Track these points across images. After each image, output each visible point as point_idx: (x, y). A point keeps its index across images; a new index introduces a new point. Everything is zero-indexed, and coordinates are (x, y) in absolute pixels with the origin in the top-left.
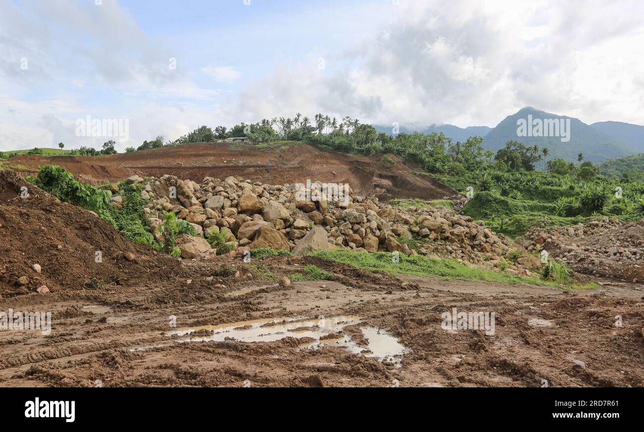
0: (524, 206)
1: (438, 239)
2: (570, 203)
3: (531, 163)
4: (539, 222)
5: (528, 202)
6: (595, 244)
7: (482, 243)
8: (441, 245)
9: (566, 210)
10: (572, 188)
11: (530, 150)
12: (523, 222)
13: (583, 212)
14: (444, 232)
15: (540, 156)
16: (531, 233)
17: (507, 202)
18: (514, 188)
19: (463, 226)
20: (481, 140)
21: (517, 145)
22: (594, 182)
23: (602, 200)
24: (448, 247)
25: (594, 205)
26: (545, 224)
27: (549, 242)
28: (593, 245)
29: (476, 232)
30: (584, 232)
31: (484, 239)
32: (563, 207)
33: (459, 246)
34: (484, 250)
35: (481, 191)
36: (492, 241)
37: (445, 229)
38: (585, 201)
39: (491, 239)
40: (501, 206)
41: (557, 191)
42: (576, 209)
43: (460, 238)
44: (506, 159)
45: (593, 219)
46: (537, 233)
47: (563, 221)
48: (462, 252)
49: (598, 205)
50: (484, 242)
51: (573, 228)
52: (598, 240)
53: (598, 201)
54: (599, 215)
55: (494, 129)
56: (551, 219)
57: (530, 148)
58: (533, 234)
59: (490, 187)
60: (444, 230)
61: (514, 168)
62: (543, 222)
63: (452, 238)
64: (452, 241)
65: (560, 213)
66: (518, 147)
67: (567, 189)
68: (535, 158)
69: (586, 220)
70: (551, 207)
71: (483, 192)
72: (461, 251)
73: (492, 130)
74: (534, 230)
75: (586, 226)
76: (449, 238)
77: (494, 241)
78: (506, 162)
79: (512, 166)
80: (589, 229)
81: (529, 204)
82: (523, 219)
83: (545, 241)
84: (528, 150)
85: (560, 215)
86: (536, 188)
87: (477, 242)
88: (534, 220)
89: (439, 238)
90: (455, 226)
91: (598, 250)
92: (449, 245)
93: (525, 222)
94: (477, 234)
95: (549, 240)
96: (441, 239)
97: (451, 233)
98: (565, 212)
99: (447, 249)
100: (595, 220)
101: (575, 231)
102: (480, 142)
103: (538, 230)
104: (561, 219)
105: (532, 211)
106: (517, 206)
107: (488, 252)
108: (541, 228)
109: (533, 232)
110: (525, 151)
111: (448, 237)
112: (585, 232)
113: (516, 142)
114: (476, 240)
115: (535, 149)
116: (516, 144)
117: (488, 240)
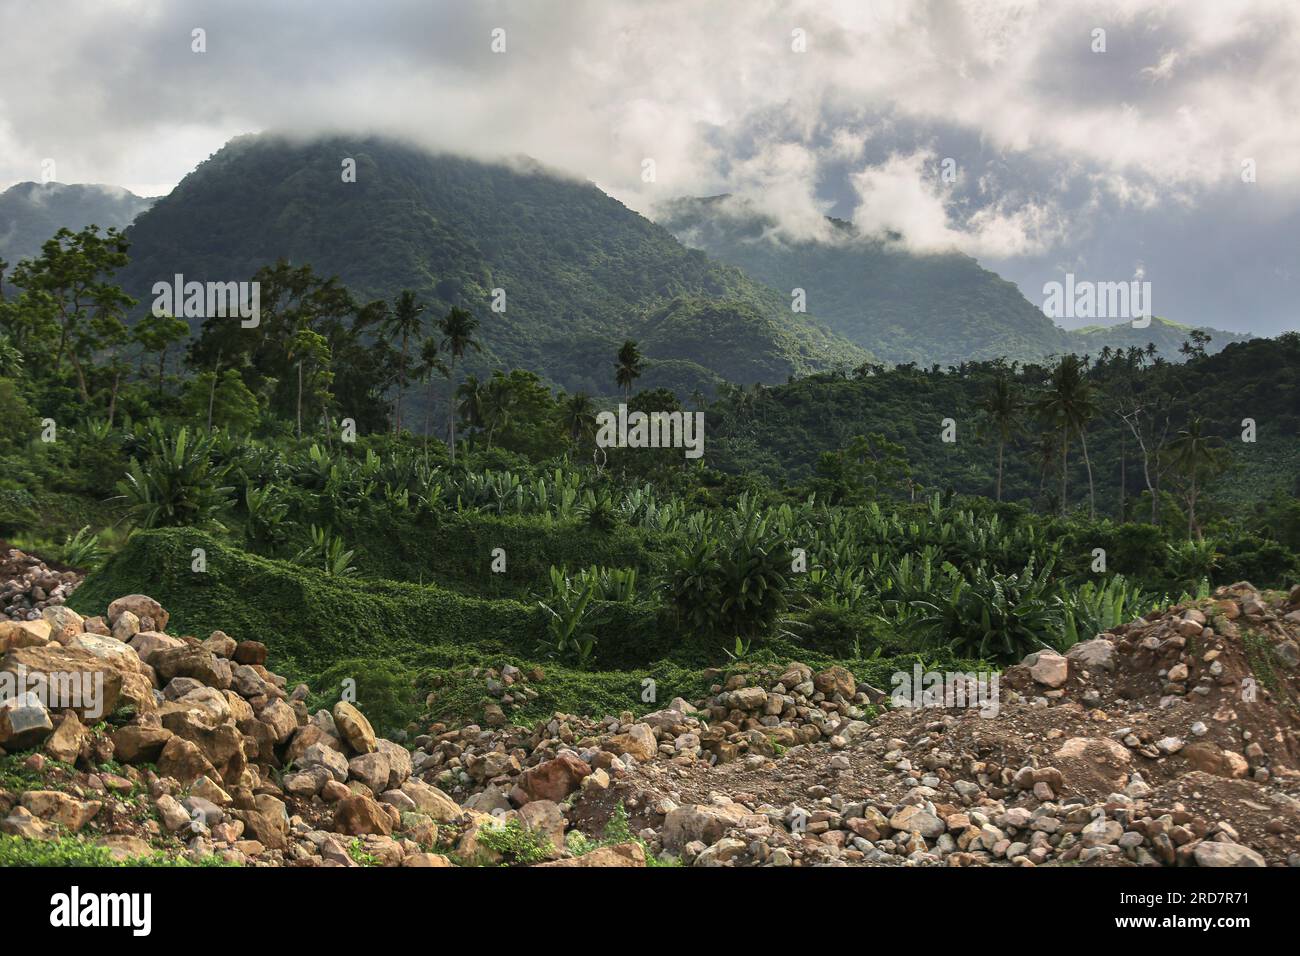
0: (385, 612)
1: (98, 759)
2: (611, 597)
3: (374, 393)
4: (473, 695)
5: (406, 592)
6: (819, 795)
7: (334, 783)
8: (124, 792)
9: (598, 631)
10: (600, 521)
11: (377, 318)
12: (394, 692)
13: (678, 643)
14: (131, 718)
15: (429, 353)
16: (439, 756)
17: (298, 588)
18: (309, 518)
19: (219, 685)
20: (122, 249)
21: (311, 290)
22: (692, 496)
23: (772, 582)
24: (165, 801)
25: (733, 609)
26: (507, 708)
27: (596, 788)
28: (812, 796)
29: (294, 724)
30: (704, 745)
31: (337, 760)
32: (584, 619)
33: (228, 798)
34: (355, 820)
35: (158, 525)
36: (381, 773)
37: (131, 701)
38: (693, 586)
39: (379, 760)
40: (266, 607)
41: (528, 537)
42: (649, 625)
43: (223, 754)
44: (248, 363)
45: (741, 679)
46: (469, 757)
47: (595, 688)
48: (249, 834)
49: (749, 603)
50: (338, 777)
51: (652, 723)
52: (834, 771)
53: (754, 587)
54: (767, 658)
55: (161, 204)
56: (533, 679)
57: (380, 305)
58: (446, 759)
59: (204, 503)
60: (127, 709)
61: (292, 414)
62: (497, 695)
63: (181, 749)
64: (186, 770)
65: (568, 649)
66: (316, 297)
67: (579, 528)
68: (398, 362)
69: (705, 683)
70: (520, 614)
71: (169, 532)
72: (239, 826)
73: (146, 209)
74: (453, 739)
75: (705, 712)
76: (169, 752)
77: (393, 774)
78: (252, 379)
79: (283, 404)
80: (729, 731)
81: (410, 602)
82: (393, 678)
83: (575, 784)
84: (364, 316)
85: (570, 661)
86: (425, 518)
87: (304, 780)
88: (452, 684)
89: (108, 749)
90: (176, 683)
91: (853, 821)
92: (173, 793)
93: (402, 697)
94: (294, 733)
95: (601, 777)
96: (120, 759)
97: (166, 721)
98: (592, 640)
99: (160, 816)
100: (749, 684)
101: (660, 739)
102: (113, 262)
103: (471, 740)
104: (583, 679)
105: (427, 642)
106: (349, 612)
107: (380, 833)
108: (483, 726)
109: (449, 752)
110: (348, 321)
111: (161, 745)
112: (709, 746)
113: (305, 270)
114: (295, 769)
115: (407, 310)
116: (305, 283)
117: (359, 764)
